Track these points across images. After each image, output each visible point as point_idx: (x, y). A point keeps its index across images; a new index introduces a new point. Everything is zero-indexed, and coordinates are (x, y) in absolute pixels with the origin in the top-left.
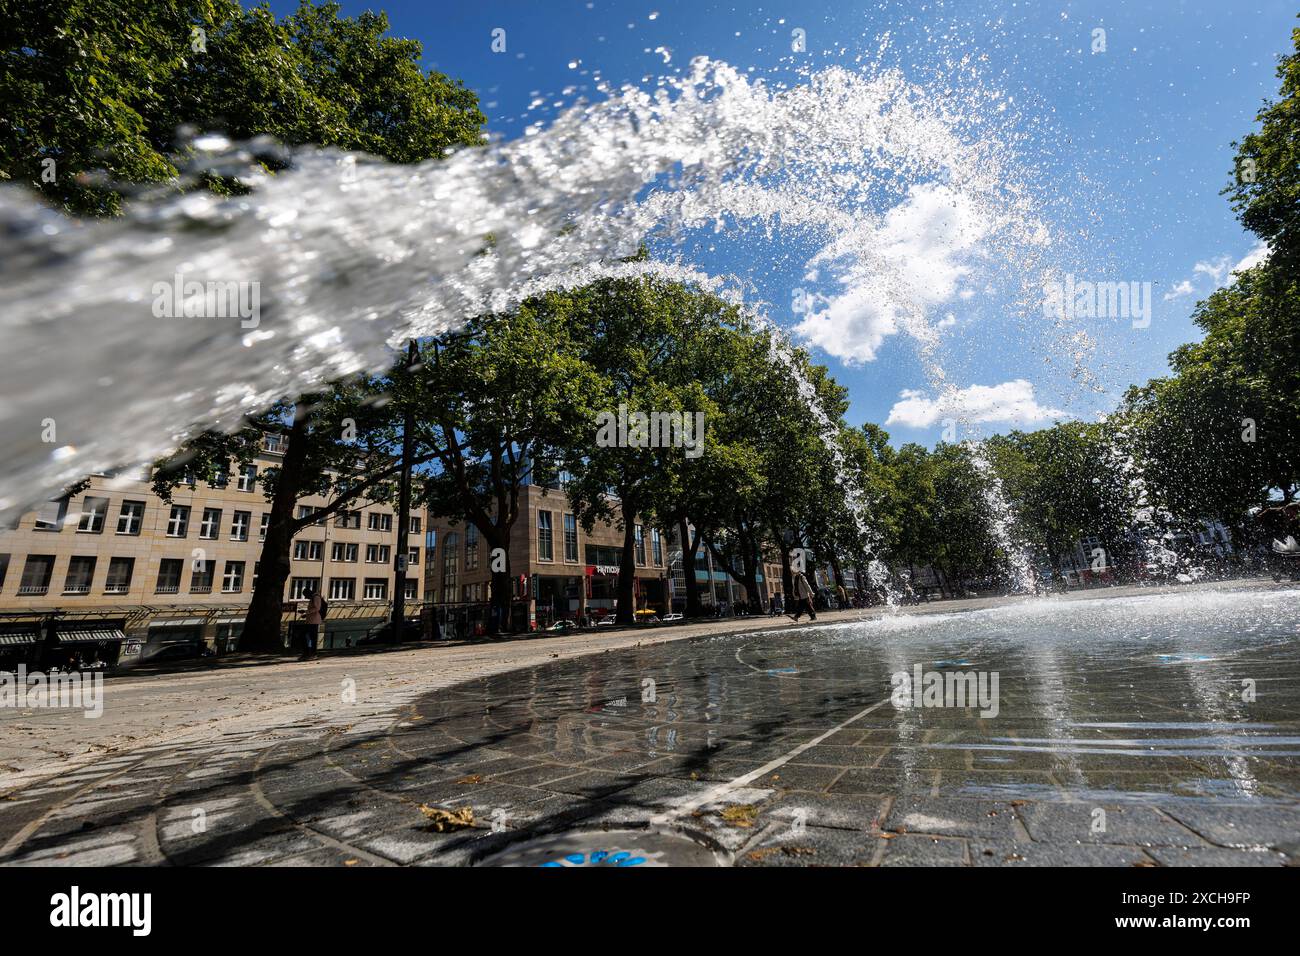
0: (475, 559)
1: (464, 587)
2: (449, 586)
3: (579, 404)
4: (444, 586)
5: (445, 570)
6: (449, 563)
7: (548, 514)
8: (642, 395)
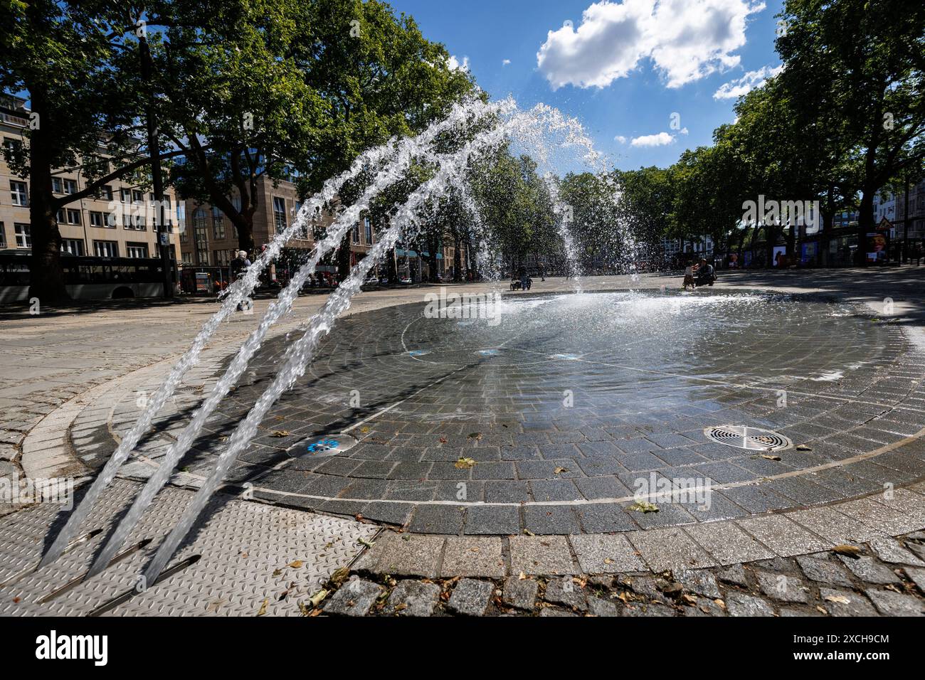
0: (222, 230)
1: (215, 252)
2: (202, 250)
3: (303, 124)
4: (198, 250)
5: (197, 237)
6: (200, 232)
7: (282, 200)
8: (357, 120)
